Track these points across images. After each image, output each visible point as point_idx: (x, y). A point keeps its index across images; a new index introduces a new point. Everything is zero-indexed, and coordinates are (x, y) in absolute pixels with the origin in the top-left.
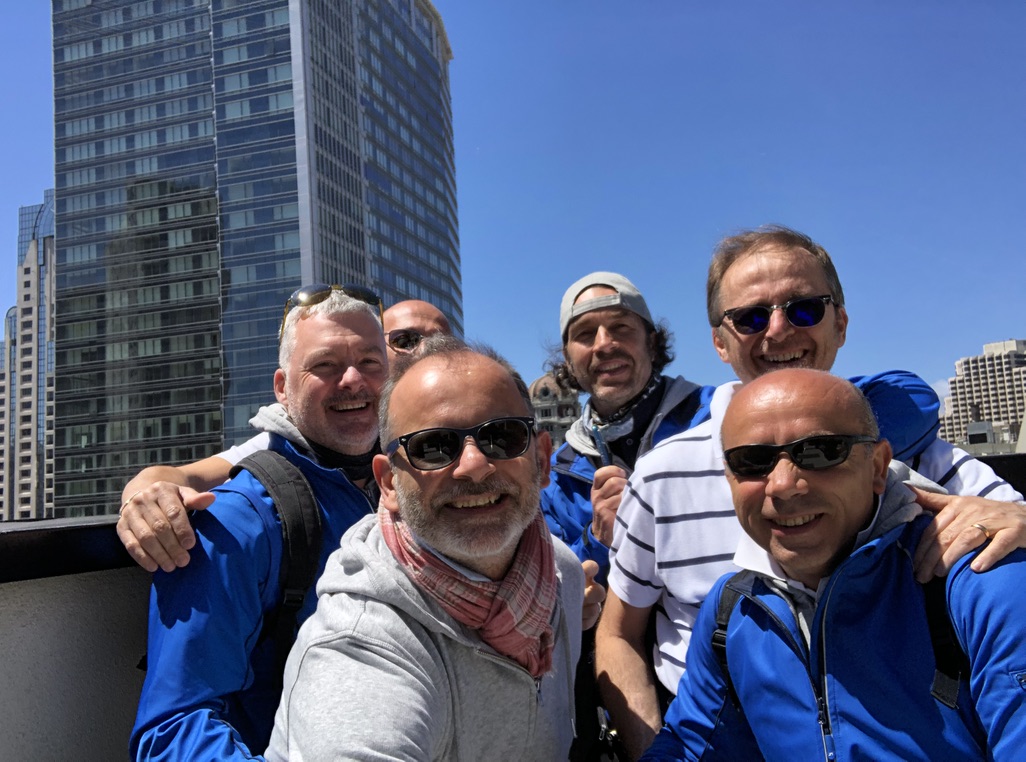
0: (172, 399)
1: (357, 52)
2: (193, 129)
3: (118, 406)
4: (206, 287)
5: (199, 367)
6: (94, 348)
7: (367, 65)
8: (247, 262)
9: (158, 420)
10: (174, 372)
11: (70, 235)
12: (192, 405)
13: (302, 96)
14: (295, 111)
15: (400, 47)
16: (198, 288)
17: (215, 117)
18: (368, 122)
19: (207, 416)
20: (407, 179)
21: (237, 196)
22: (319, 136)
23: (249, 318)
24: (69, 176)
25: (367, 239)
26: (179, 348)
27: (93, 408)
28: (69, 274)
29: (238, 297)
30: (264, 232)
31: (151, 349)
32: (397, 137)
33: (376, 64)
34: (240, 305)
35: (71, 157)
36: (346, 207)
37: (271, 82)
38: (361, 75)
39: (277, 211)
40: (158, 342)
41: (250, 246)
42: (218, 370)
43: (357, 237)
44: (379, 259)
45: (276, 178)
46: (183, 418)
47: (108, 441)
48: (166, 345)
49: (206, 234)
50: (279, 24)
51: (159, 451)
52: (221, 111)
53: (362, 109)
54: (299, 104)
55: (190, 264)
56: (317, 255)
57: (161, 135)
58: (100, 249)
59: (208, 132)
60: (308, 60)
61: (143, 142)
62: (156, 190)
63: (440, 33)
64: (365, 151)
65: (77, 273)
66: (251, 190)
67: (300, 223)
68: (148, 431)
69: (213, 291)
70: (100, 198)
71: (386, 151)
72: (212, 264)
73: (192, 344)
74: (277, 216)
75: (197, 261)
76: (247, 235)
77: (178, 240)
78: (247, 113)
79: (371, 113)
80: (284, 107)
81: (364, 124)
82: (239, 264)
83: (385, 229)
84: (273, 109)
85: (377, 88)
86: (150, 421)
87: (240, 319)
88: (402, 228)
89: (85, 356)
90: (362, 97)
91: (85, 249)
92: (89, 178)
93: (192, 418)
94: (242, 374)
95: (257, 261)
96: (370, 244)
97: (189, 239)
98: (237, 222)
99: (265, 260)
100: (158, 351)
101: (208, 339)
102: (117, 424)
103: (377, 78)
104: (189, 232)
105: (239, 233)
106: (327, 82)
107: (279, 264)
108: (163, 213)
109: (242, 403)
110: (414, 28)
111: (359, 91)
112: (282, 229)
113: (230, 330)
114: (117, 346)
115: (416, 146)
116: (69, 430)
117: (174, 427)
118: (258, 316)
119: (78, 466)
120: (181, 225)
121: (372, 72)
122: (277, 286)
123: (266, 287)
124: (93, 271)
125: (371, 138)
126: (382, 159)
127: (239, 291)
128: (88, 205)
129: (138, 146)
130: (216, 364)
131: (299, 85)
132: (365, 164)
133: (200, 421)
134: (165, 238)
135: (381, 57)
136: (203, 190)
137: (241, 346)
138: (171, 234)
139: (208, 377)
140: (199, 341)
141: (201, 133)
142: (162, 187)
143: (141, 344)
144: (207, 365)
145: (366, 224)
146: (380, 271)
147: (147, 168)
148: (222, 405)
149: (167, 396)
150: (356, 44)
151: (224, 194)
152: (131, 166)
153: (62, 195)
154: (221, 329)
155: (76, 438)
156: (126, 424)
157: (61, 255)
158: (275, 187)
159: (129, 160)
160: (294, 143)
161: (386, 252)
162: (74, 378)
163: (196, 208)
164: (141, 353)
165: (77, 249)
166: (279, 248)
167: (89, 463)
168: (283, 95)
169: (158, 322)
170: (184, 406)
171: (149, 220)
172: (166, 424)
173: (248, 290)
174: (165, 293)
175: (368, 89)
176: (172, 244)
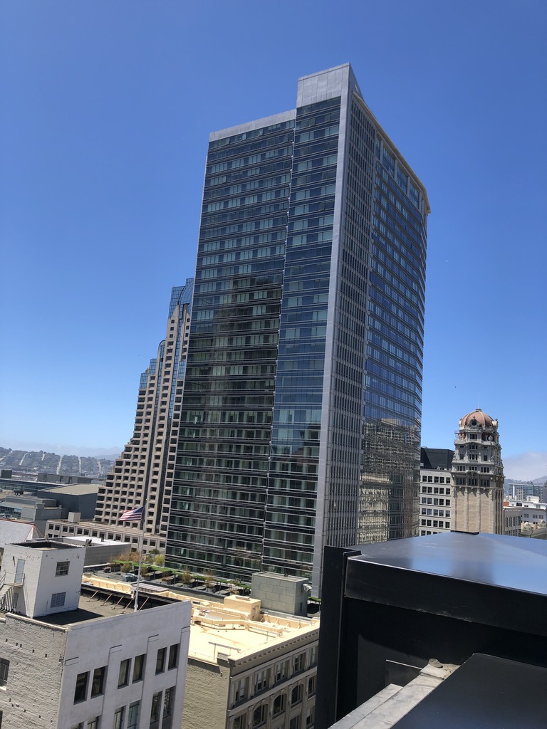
0: (246, 401)
1: (373, 208)
2: (273, 250)
3: (216, 402)
4: (271, 339)
5: (262, 384)
6: (207, 368)
7: (378, 216)
8: (296, 326)
9: (237, 413)
10: (248, 385)
11: (201, 304)
12: (256, 406)
13: (338, 234)
14: (333, 242)
15: (398, 206)
16: (266, 339)
17: (286, 244)
18: (375, 249)
19: (264, 413)
20: (395, 282)
21: (294, 288)
22: (345, 256)
23: (293, 358)
24: (203, 272)
25: (367, 317)
26: (252, 372)
27: (203, 401)
28: (198, 326)
29: (288, 346)
30: (307, 310)
31: (237, 371)
32: (392, 258)
33: (383, 216)
34: (289, 351)
35: (205, 262)
36: (356, 297)
37: (321, 224)
38: (374, 221)
39: (316, 297)
40: (241, 367)
41: (298, 317)
42: (273, 387)
43: (361, 316)
44: (373, 330)
45: (317, 279)
46: (251, 413)
47: (209, 421)
48: (245, 370)
49: (274, 308)
50: (329, 193)
51: (236, 430)
52: (290, 240)
53: (372, 241)
54: (335, 238)
55: (263, 325)
56: (336, 324)
57: (255, 253)
58: (216, 313)
59: (282, 252)
60: (344, 213)
61: (245, 256)
62: (249, 283)
63: (425, 199)
64: (371, 264)
65: (202, 326)
66: (302, 286)
67: (329, 305)
68: (231, 418)
69: (274, 341)
70: (219, 285)
71: (384, 265)
72: (275, 326)
73: (260, 370)
74: (315, 301)
75: (267, 324)
76: (297, 310)
77: (257, 311)
78: (305, 242)
79: (377, 244)
80: (326, 239)
81: (372, 249)
82: (291, 327)
83: (378, 311)
84: (320, 240)
85: (382, 229)
86: (233, 412)
87: (288, 358)
88: (389, 311)
89: (202, 372)
90: (373, 234)
91: (208, 312)
92: (213, 274)
93: (256, 414)
94: (286, 391)
95: (300, 326)
96: (369, 320)
97: (264, 311)
98: (293, 303)
99: (306, 325)
100: (241, 373)
101: (269, 369)
102: (215, 412)
103: (383, 223)
104: (264, 307)
105: (292, 310)
106: (352, 225)
107: (314, 329)
108: (252, 295)
109: (285, 408)
110: (408, 195)
111: (371, 231)
112: (318, 309)
113: (281, 364)
114: (219, 368)
115: (403, 263)
116: (189, 412)
117: (245, 418)
118: (298, 358)
119: (191, 434)
120: (261, 303)
121: (380, 220)
122: (311, 341)
123: (305, 342)
124: (211, 325)
125: (376, 258)
126: (381, 270)
127: (289, 342)
128: (211, 289)
129: (242, 258)
130: (272, 384)
131: (336, 227)
132: (371, 273)
133: (260, 415)
134: (251, 310)
135: (387, 212)
136: (275, 283)
137: (287, 375)
138: (255, 308)
139: (267, 390)
140: (264, 369)
141: (277, 253)
142: (253, 281)
143: (232, 367)
144: (267, 384)
145: (367, 308)
146: (373, 337)
147: (245, 270)
148: (273, 408)
149: (243, 399)
150: (373, 203)
151: (287, 286)
152: (237, 269)
153: (198, 283)
154: (277, 364)
155: (192, 418)
156: (219, 413)
157: (194, 314)
158: (316, 284)
159: (236, 266)
160: (330, 260)
161: (378, 325)
162: (195, 383)
163: (270, 294)
164: (232, 373)
165: (204, 312)
166: (314, 318)
167: (197, 433)
168: (326, 233)
169: (243, 356)
170: (252, 406)
171: (243, 299)
172: (241, 415)
173: (294, 342)
174: (248, 340)
175: (377, 230)
176: (255, 313)
